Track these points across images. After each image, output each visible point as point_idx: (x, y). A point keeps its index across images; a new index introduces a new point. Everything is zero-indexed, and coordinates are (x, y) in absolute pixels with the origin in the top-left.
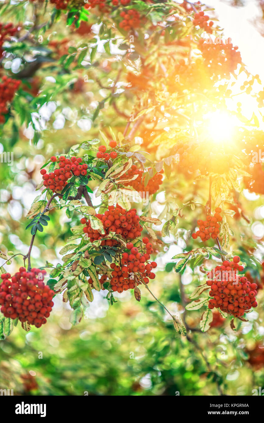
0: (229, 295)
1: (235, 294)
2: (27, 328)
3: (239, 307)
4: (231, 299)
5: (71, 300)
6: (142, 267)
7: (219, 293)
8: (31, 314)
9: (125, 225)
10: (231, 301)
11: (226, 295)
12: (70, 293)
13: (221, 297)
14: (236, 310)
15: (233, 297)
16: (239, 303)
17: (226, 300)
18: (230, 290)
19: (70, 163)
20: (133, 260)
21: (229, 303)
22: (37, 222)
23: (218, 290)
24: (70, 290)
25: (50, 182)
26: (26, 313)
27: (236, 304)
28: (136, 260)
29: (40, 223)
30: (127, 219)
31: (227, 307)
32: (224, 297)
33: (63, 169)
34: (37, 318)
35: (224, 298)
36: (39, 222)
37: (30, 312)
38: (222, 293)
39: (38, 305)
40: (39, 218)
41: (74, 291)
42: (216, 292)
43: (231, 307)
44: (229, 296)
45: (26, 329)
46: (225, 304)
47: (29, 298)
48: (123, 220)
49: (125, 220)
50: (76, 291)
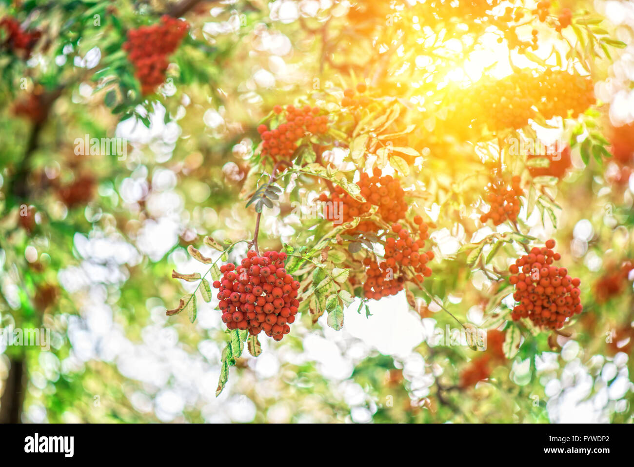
0: (543, 295)
1: (552, 293)
2: (256, 351)
3: (557, 313)
4: (546, 301)
5: (322, 301)
6: (416, 257)
7: (529, 294)
8: (268, 317)
9: (385, 201)
10: (546, 304)
11: (538, 295)
12: (320, 291)
13: (532, 299)
14: (553, 318)
15: (549, 298)
16: (557, 306)
17: (539, 303)
18: (544, 288)
19: (301, 115)
20: (403, 247)
21: (543, 307)
22: (262, 196)
23: (527, 290)
24: (319, 286)
25: (273, 143)
26: (261, 318)
27: (553, 308)
28: (407, 249)
29: (267, 197)
30: (389, 192)
31: (540, 314)
32: (535, 299)
33: (292, 123)
34: (276, 324)
35: (535, 301)
36: (264, 196)
37: (266, 315)
38: (534, 293)
39: (278, 303)
40: (264, 190)
41: (325, 287)
42: (523, 292)
43: (546, 314)
44: (543, 298)
45: (255, 353)
46: (538, 310)
47: (264, 294)
48: (384, 193)
49: (386, 193)
50: (328, 286)
